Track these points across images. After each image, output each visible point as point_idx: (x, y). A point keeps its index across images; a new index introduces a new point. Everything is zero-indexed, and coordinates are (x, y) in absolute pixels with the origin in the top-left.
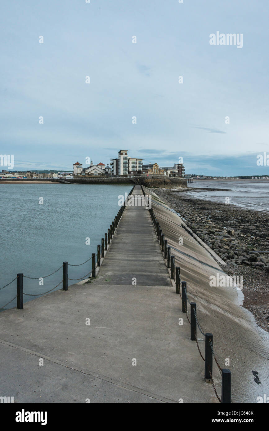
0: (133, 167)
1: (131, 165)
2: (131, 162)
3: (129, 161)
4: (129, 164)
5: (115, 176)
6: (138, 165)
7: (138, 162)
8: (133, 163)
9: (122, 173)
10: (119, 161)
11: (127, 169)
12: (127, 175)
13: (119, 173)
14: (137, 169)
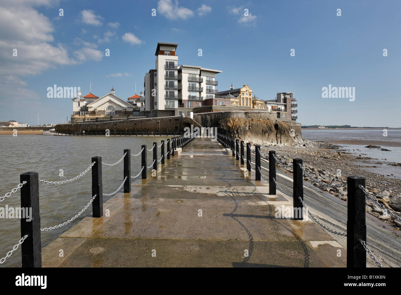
0: (192, 89)
1: (185, 85)
2: (185, 76)
3: (180, 71)
4: (180, 81)
5: (146, 113)
6: (204, 85)
7: (204, 78)
8: (192, 80)
9: (162, 105)
10: (155, 73)
11: (176, 93)
12: (175, 109)
13: (155, 106)
14: (202, 96)
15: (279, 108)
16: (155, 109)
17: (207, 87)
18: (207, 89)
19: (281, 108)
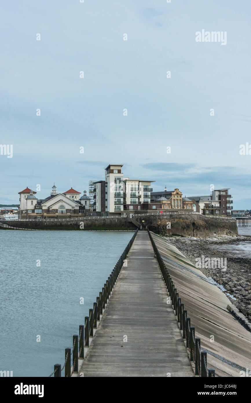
0: (133, 196)
1: (128, 193)
2: (128, 187)
3: (125, 184)
4: (125, 192)
5: (99, 214)
6: (142, 193)
7: (142, 187)
8: (132, 190)
9: (111, 208)
10: (106, 184)
11: (122, 200)
12: (121, 211)
13: (106, 209)
14: (140, 201)
15: (213, 205)
16: (106, 211)
17: (144, 193)
18: (144, 195)
19: (215, 205)
